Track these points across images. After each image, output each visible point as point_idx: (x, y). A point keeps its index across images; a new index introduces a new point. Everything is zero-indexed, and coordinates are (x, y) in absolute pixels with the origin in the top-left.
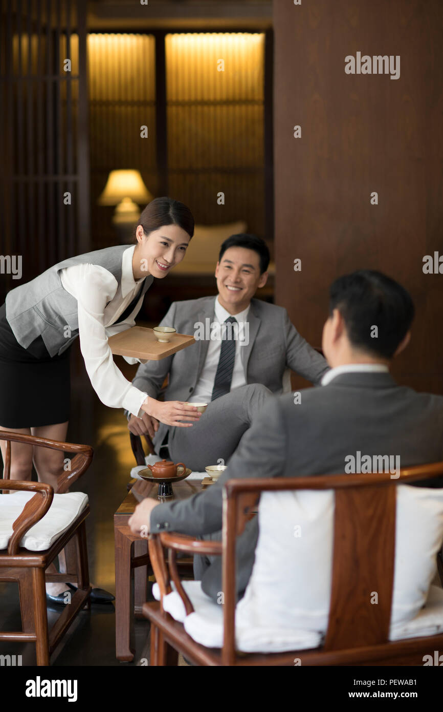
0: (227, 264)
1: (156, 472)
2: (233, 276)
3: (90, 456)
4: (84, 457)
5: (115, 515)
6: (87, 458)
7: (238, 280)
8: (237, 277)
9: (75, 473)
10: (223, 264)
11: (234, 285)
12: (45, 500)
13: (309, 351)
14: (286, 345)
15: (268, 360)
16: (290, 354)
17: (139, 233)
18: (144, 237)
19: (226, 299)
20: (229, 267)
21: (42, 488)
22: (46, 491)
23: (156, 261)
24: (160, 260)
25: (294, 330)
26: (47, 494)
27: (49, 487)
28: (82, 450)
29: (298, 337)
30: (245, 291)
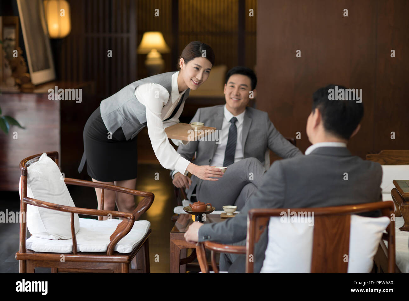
0: (231, 85)
1: (194, 208)
2: (235, 91)
3: (152, 199)
4: (148, 199)
5: (171, 233)
6: (150, 200)
7: (238, 94)
8: (238, 92)
9: (144, 207)
10: (229, 85)
11: (236, 97)
12: (130, 223)
13: (282, 139)
14: (268, 135)
15: (257, 143)
16: (270, 141)
17: (182, 63)
18: (184, 65)
19: (231, 105)
20: (232, 86)
21: (128, 216)
22: (131, 218)
23: (192, 79)
24: (194, 79)
25: (272, 126)
26: (131, 219)
27: (132, 215)
28: (148, 195)
29: (275, 130)
30: (242, 101)
